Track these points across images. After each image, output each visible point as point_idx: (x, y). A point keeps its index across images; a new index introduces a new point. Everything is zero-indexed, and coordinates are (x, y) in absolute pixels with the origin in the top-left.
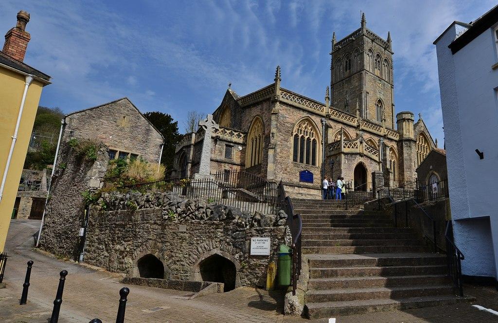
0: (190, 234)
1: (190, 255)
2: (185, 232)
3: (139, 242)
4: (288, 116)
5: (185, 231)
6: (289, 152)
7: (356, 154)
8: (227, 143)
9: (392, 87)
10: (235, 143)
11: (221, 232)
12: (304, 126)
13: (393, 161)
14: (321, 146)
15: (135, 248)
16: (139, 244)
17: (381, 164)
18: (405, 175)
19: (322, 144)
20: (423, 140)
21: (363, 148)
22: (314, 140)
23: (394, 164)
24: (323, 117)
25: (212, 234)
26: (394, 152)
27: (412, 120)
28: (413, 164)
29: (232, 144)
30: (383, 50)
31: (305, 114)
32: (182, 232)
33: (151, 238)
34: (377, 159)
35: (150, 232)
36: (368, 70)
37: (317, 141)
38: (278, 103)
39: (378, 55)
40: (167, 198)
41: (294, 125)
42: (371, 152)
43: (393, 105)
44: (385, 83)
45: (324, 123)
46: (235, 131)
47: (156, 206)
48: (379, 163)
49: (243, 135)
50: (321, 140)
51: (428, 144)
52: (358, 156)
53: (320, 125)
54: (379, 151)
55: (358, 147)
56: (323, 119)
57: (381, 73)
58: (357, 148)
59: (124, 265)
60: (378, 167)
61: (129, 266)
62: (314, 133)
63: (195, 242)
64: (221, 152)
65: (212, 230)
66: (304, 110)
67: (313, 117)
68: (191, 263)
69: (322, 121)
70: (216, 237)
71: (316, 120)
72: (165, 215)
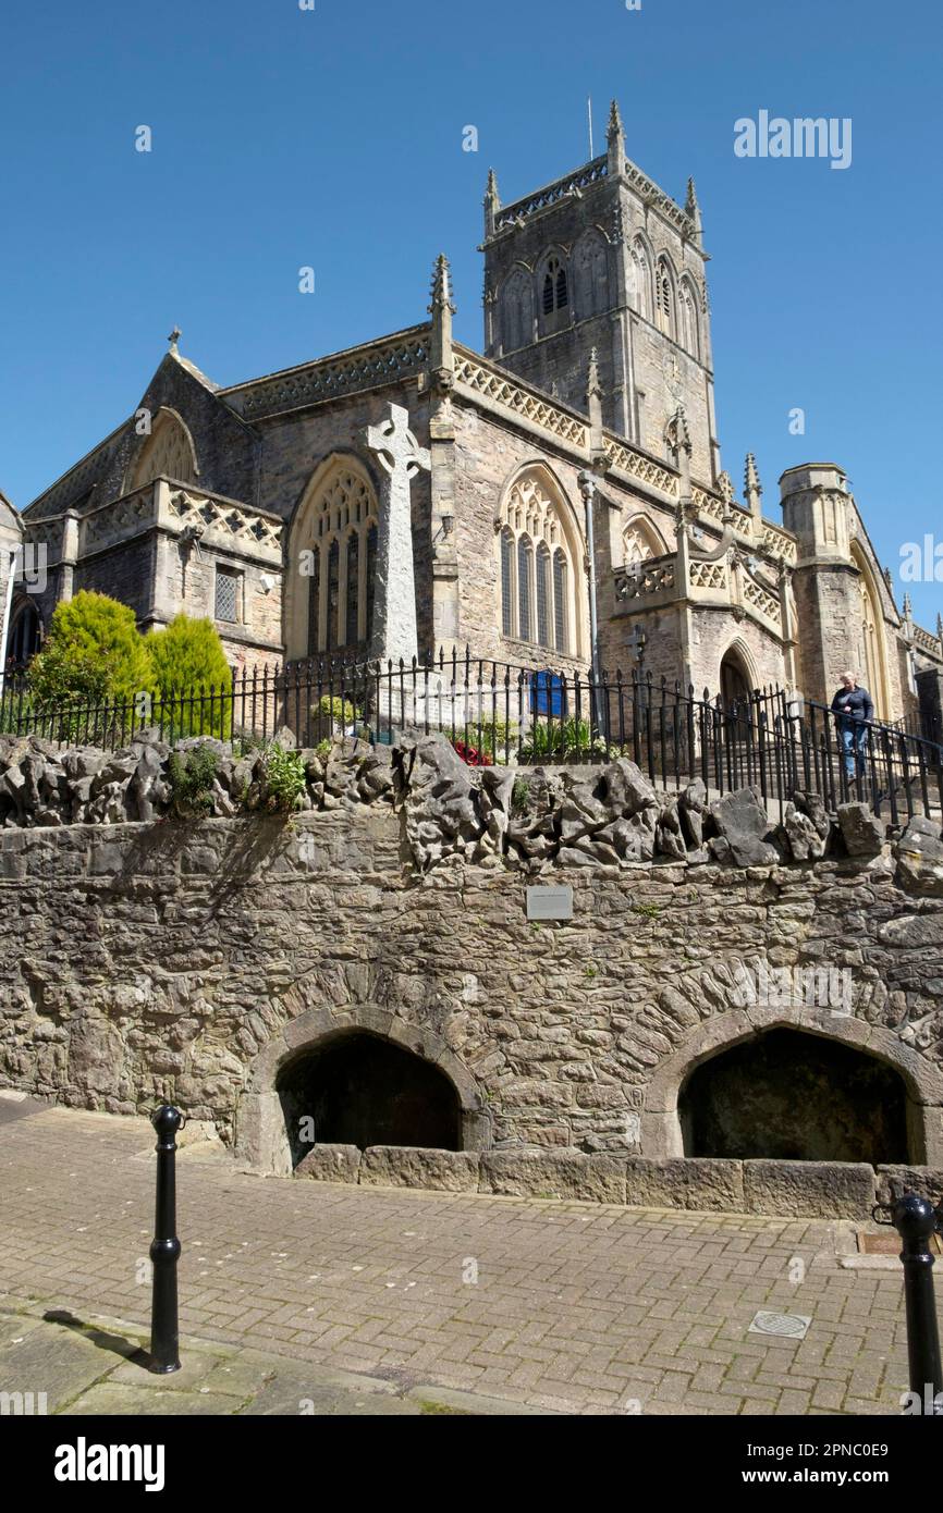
0: (601, 928)
1: (616, 1029)
2: (564, 923)
3: (271, 972)
4: (479, 455)
5: (567, 914)
6: (490, 593)
7: (724, 609)
8: (222, 560)
9: (708, 380)
10: (250, 560)
11: (803, 920)
12: (526, 496)
14: (583, 576)
15: (252, 999)
16: (276, 979)
17: (792, 651)
19: (588, 569)
22: (559, 553)
24: (585, 465)
25: (747, 930)
27: (842, 494)
29: (238, 564)
30: (678, 241)
31: (533, 453)
32: (550, 923)
33: (350, 950)
34: (777, 630)
35: (337, 923)
36: (635, 309)
37: (569, 557)
38: (448, 400)
39: (662, 258)
40: (424, 760)
41: (500, 488)
42: (762, 602)
44: (689, 361)
45: (590, 486)
46: (248, 514)
47: (355, 800)
48: (785, 645)
49: (274, 530)
50: (581, 553)
52: (729, 618)
53: (576, 496)
55: (727, 583)
56: (588, 474)
58: (723, 586)
59: (189, 1082)
60: (781, 660)
61: (226, 1083)
62: (558, 524)
63: (637, 969)
64: (202, 593)
65: (746, 910)
66: (528, 436)
67: (557, 465)
68: (628, 1066)
69: (582, 482)
70: (772, 943)
71: (568, 475)
72: (424, 841)
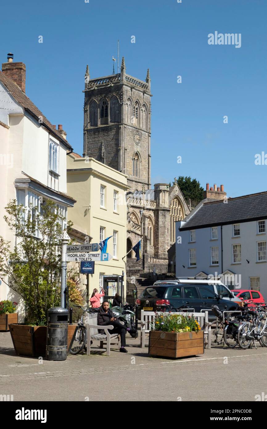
13: (150, 227)
18: (159, 240)
20: (177, 203)
21: (130, 226)
23: (151, 230)
26: (151, 220)
28: (167, 231)
43: (149, 156)
51: (181, 207)
54: (141, 226)
57: (139, 123)
